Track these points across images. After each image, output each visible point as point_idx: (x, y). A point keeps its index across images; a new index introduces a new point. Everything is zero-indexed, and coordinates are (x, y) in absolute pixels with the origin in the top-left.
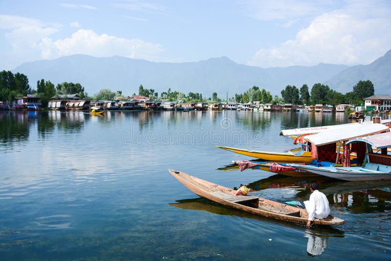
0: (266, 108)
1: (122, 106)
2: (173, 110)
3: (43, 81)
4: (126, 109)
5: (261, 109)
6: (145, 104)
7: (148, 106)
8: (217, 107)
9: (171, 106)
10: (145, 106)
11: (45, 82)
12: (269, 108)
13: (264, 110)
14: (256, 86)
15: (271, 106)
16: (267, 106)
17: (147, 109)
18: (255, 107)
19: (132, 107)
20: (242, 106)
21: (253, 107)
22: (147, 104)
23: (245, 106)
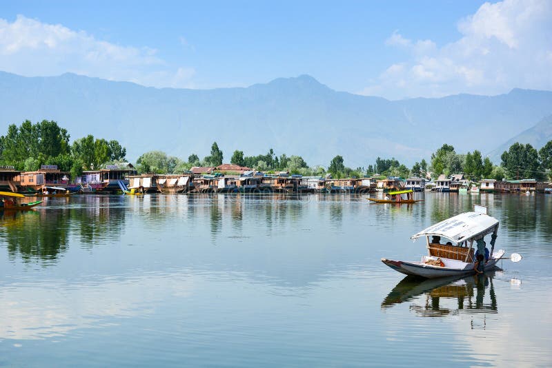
0: (484, 186)
1: (239, 184)
2: (324, 191)
3: (91, 138)
4: (247, 190)
5: (475, 191)
6: (276, 181)
7: (284, 185)
8: (392, 187)
9: (321, 184)
10: (276, 185)
11: (95, 141)
12: (491, 186)
13: (481, 190)
14: (448, 145)
15: (495, 184)
16: (487, 184)
17: (282, 191)
18: (461, 185)
19: (255, 186)
20: (433, 184)
21: (458, 186)
22: (281, 181)
23: (442, 183)
